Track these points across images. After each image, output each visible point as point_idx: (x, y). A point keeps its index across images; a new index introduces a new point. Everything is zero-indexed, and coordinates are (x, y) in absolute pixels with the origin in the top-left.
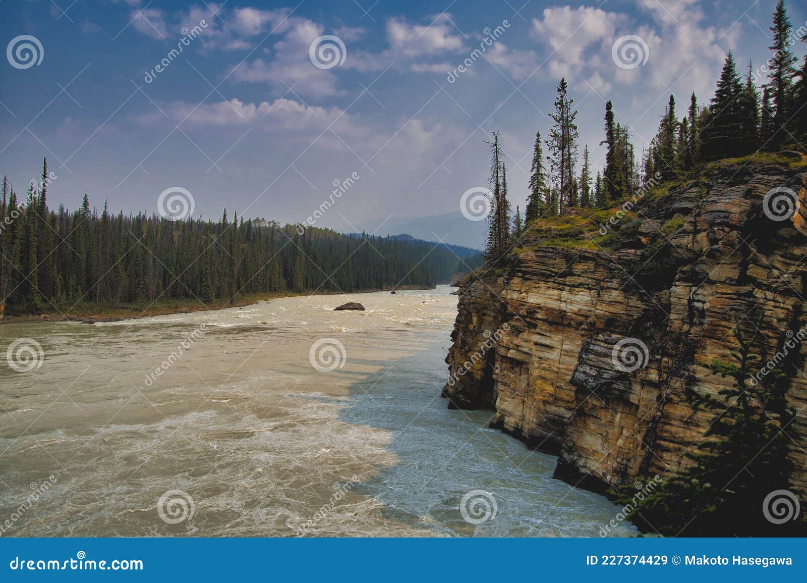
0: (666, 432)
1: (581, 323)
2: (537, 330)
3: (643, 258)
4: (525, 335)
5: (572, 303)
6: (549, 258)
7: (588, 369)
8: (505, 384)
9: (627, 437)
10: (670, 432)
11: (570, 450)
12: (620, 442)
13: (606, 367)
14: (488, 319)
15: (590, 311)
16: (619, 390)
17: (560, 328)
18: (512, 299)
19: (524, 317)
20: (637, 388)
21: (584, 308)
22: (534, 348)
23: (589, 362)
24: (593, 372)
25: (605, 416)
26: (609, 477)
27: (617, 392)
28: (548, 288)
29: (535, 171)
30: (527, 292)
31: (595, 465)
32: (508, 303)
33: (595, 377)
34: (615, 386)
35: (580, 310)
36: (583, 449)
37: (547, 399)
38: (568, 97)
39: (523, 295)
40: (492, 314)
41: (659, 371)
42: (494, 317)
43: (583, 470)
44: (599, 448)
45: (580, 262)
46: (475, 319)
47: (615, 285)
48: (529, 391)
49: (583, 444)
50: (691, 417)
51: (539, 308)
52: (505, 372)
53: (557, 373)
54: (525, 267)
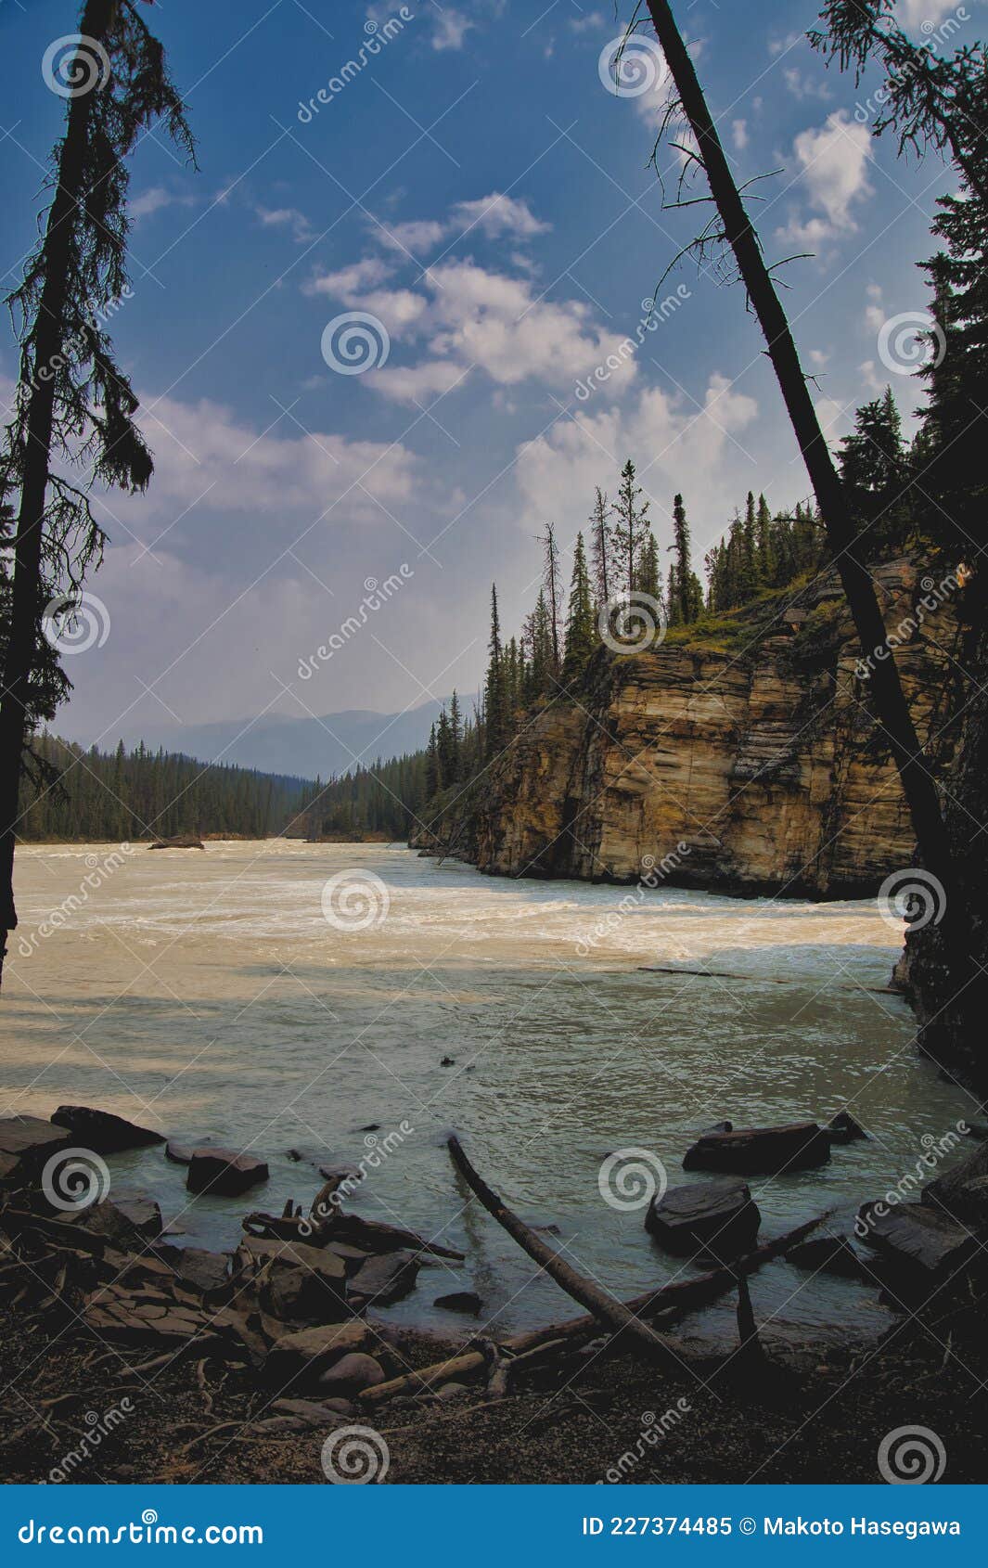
0: (853, 791)
1: (713, 734)
2: (660, 747)
3: (797, 643)
4: (642, 755)
5: (702, 711)
6: (673, 660)
7: (749, 761)
8: (611, 824)
9: (797, 827)
10: (857, 791)
11: (727, 860)
12: (789, 835)
13: (768, 756)
14: (561, 760)
15: (723, 719)
16: (788, 776)
17: (688, 742)
18: (626, 712)
19: (642, 732)
20: (807, 770)
21: (717, 715)
22: (656, 768)
23: (749, 754)
24: (756, 763)
25: (766, 814)
26: (779, 875)
27: (785, 778)
28: (671, 696)
29: (576, 586)
30: (644, 703)
31: (760, 869)
32: (619, 719)
33: (759, 768)
34: (783, 772)
35: (711, 719)
36: (744, 855)
37: (674, 827)
38: (635, 485)
39: (640, 706)
40: (567, 755)
41: (835, 742)
42: (569, 758)
43: (746, 878)
44: (763, 850)
45: (709, 663)
46: (545, 762)
47: (771, 673)
48: (646, 826)
49: (743, 850)
50: (876, 773)
51: (662, 720)
52: (611, 810)
53: (687, 795)
54: (644, 672)
